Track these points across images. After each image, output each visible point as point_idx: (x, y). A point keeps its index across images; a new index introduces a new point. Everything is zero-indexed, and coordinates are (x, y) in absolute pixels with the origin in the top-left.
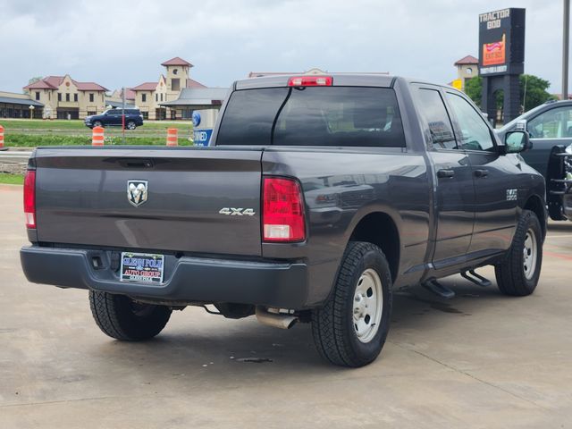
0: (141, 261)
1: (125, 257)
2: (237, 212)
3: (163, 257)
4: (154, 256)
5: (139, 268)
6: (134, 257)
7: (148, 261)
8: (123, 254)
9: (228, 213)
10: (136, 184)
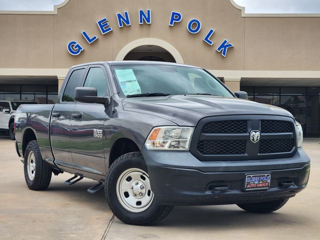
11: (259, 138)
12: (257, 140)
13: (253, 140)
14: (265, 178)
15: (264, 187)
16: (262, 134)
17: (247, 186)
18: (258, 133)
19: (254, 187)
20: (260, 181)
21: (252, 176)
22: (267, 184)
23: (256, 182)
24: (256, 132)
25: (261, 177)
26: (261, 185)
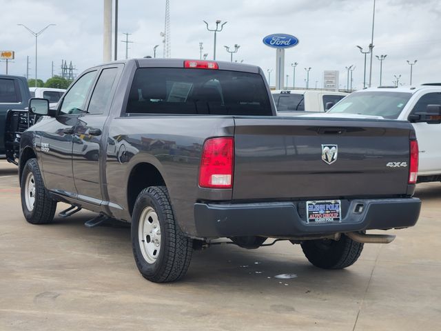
0: (322, 207)
1: (309, 204)
2: (397, 164)
3: (339, 201)
4: (333, 202)
5: (322, 212)
6: (317, 204)
7: (328, 206)
8: (308, 202)
9: (391, 166)
10: (330, 147)
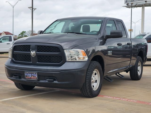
11: (35, 55)
12: (34, 55)
13: (32, 55)
14: (34, 75)
15: (34, 79)
16: (37, 53)
17: (26, 77)
18: (34, 52)
19: (29, 79)
20: (32, 76)
21: (27, 73)
22: (36, 78)
23: (30, 76)
24: (33, 51)
25: (32, 74)
26: (33, 78)
